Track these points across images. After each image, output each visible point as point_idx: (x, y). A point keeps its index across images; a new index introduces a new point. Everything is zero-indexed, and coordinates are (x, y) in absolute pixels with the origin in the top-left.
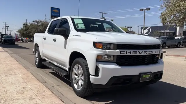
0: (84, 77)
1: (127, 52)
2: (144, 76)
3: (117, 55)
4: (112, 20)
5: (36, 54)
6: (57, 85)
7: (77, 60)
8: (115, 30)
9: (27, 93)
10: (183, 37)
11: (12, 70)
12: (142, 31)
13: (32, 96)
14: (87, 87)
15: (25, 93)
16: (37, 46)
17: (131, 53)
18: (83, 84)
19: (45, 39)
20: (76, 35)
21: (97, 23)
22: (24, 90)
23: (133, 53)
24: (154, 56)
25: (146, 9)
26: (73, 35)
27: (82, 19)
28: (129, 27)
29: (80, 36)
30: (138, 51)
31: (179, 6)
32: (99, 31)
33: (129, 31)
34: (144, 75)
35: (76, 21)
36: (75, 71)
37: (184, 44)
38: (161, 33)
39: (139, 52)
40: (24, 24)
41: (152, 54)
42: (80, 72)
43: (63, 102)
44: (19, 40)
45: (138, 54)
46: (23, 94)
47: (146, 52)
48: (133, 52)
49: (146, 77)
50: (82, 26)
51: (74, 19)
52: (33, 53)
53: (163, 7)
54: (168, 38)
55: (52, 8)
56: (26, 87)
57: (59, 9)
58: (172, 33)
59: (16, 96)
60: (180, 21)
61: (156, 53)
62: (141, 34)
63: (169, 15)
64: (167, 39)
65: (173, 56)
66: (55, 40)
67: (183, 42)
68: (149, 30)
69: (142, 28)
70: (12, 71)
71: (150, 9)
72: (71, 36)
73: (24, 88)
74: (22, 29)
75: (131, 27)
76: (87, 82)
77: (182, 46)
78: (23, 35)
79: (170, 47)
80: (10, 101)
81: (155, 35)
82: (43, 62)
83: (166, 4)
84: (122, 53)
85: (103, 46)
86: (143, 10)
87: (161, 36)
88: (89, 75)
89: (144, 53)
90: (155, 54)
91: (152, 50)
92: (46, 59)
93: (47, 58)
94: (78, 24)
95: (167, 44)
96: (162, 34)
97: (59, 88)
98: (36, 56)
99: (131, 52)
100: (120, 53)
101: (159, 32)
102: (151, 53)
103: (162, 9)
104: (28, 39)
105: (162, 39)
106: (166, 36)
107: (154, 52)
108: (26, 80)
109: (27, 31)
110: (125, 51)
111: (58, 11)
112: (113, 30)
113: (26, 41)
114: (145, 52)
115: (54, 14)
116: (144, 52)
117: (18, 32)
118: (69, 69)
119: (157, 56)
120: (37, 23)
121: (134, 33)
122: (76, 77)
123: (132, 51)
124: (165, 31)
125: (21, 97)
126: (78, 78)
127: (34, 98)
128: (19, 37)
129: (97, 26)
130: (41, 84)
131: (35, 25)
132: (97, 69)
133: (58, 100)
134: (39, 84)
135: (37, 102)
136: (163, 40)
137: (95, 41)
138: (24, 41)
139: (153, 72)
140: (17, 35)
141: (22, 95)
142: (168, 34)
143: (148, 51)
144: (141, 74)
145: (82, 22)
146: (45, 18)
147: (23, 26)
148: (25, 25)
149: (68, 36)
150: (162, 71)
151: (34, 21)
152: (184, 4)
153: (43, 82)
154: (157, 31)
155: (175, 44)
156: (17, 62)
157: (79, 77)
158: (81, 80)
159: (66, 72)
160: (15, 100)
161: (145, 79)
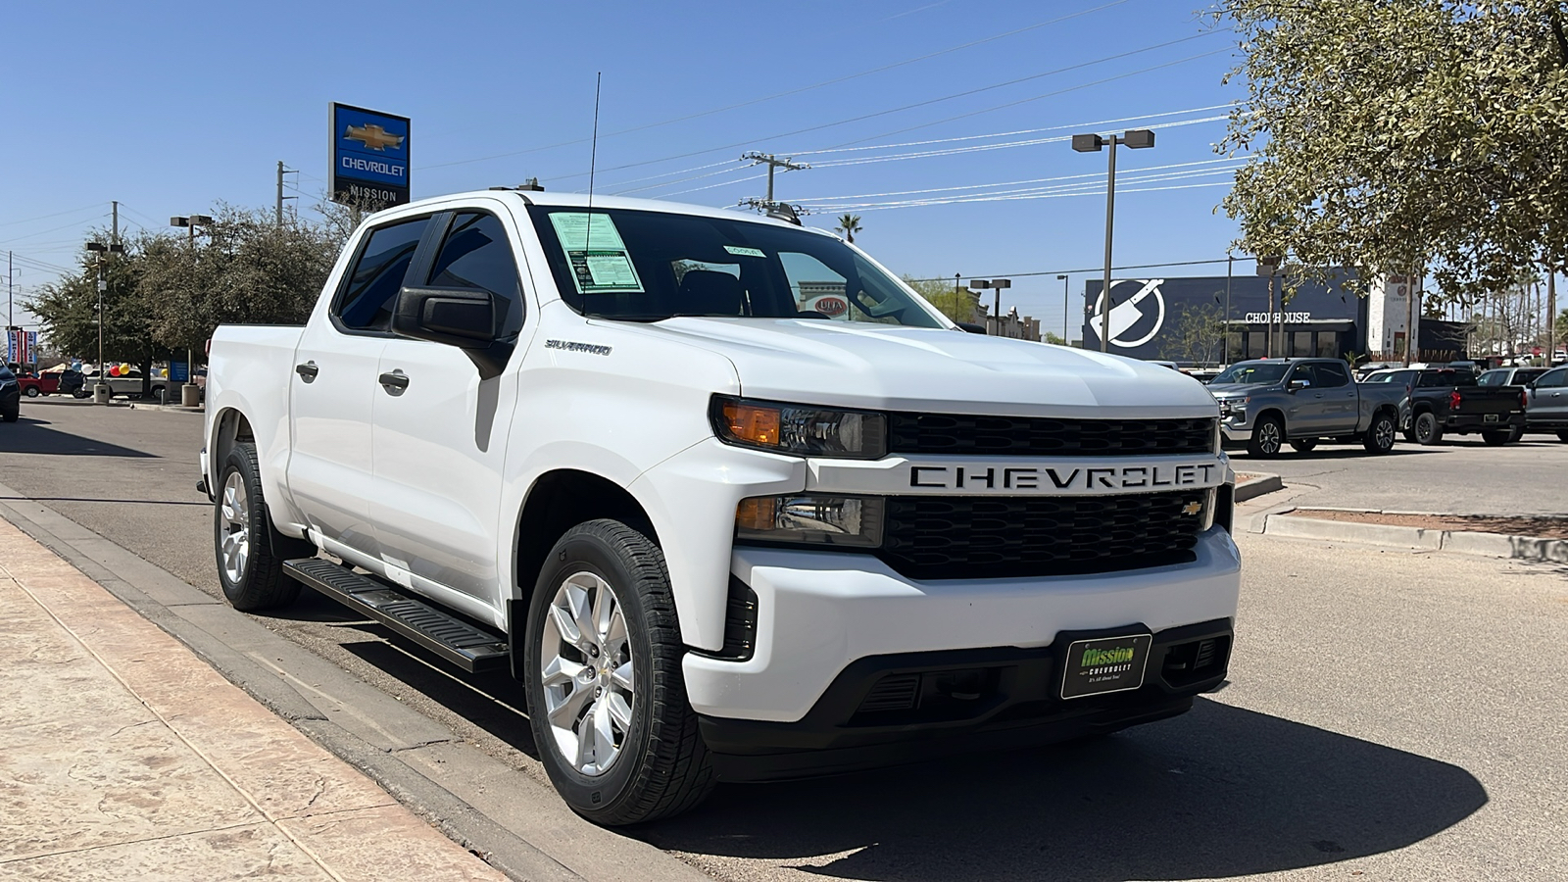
0: (636, 666)
1: (960, 471)
2: (1091, 658)
3: (891, 499)
4: (849, 223)
5: (230, 494)
6: (415, 742)
7: (579, 533)
8: (876, 307)
9: (181, 795)
10: (1422, 366)
11: (29, 628)
12: (1090, 315)
13: (225, 819)
14: (659, 747)
15: (172, 794)
16: (235, 428)
17: (990, 485)
18: (627, 722)
19: (308, 372)
20: (572, 345)
21: (731, 250)
22: (155, 774)
23: (1007, 484)
24: (1168, 503)
25: (1120, 134)
26: (551, 344)
27: (619, 217)
28: (986, 285)
29: (604, 350)
30: (1041, 464)
31: (1371, 120)
32: (746, 315)
33: (991, 312)
34: (1093, 646)
35: (571, 234)
36: (562, 622)
37: (1425, 420)
38: (1246, 337)
39: (1052, 473)
40: (91, 246)
41: (1150, 488)
42: (604, 627)
43: (476, 854)
44: (48, 385)
45: (1046, 488)
46: (150, 804)
47: (1107, 476)
48: (1007, 472)
49: (1106, 666)
50: (617, 273)
51: (553, 216)
52: (202, 487)
53: (1245, 130)
54: (1296, 375)
55: (344, 115)
56: (171, 752)
57: (400, 126)
58: (1331, 337)
59: (99, 815)
60: (1377, 241)
61: (1182, 487)
62: (1090, 341)
63: (1290, 195)
64: (1289, 385)
65: (1334, 514)
66: (395, 383)
67: (1418, 408)
68: (1148, 306)
69: (1093, 289)
70: (33, 635)
71: (1151, 135)
72: (528, 352)
73: (150, 761)
74: (75, 290)
75: (1007, 284)
76: (657, 703)
77: (1411, 438)
78: (81, 342)
79: (1318, 448)
80: (62, 858)
81: (1196, 345)
82: (290, 563)
83: (1273, 101)
84: (923, 477)
85: (782, 425)
86: (1098, 143)
87: (1245, 353)
88: (676, 649)
89: (1089, 485)
90: (1173, 487)
91: (1149, 463)
92: (318, 537)
93: (327, 531)
94: (586, 253)
95: (1289, 426)
96: (1255, 340)
97: (435, 767)
98: (228, 512)
99: (991, 471)
100: (914, 482)
101: (1232, 328)
102: (1144, 483)
103: (1242, 141)
104: (131, 374)
105: (1252, 379)
106: (1281, 361)
107: (1164, 473)
108: (163, 702)
109: (121, 305)
110: (952, 463)
111: (391, 140)
112: (859, 304)
113: (112, 394)
114: (1096, 476)
115: (357, 164)
116: (1090, 472)
117: (39, 312)
118: (517, 609)
119: (1191, 509)
120: (208, 240)
121: (1027, 331)
122: (571, 669)
123: (1000, 464)
124: (1277, 319)
125: (143, 827)
126: (586, 682)
127: (248, 834)
128: (47, 354)
129: (735, 270)
130: (285, 732)
131: (192, 254)
132: (739, 604)
133: (440, 842)
134: (272, 732)
135: (271, 858)
136: (1256, 386)
137: (727, 388)
138: (89, 394)
139: (1156, 625)
140: (32, 336)
141: (144, 811)
142: (1303, 340)
143: (1119, 464)
144: (1064, 637)
145: (618, 243)
146: (281, 198)
147: (89, 265)
148: (105, 253)
149: (507, 351)
150: (1225, 624)
151: (183, 222)
152: (1405, 110)
153: (305, 718)
154: (1211, 313)
155: (1353, 421)
156: (64, 567)
157: (592, 672)
158: (612, 695)
159: (486, 637)
160: (101, 846)
161: (1098, 679)
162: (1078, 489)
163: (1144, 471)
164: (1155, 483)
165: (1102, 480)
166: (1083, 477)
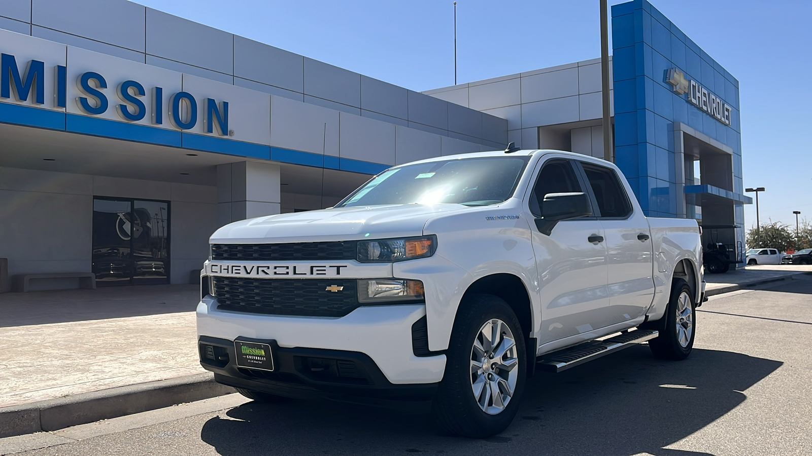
1: (221, 266)
2: (245, 350)
17: (228, 272)
23: (232, 272)
39: (245, 268)
41: (292, 276)
45: (243, 274)
47: (265, 269)
48: (233, 267)
61: (314, 276)
89: (258, 273)
90: (309, 276)
91: (290, 263)
99: (228, 266)
100: (212, 270)
114: (261, 269)
119: (333, 289)
161: (252, 361)
162: (253, 275)
163: (288, 268)
164: (295, 273)
165: (263, 271)
166: (255, 269)
